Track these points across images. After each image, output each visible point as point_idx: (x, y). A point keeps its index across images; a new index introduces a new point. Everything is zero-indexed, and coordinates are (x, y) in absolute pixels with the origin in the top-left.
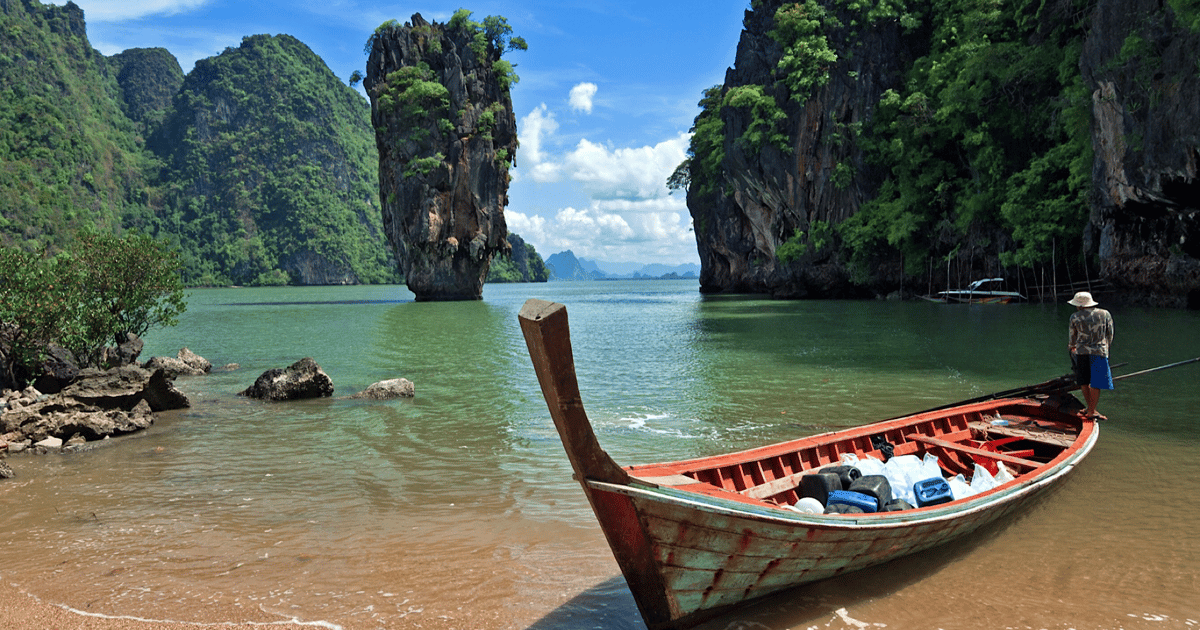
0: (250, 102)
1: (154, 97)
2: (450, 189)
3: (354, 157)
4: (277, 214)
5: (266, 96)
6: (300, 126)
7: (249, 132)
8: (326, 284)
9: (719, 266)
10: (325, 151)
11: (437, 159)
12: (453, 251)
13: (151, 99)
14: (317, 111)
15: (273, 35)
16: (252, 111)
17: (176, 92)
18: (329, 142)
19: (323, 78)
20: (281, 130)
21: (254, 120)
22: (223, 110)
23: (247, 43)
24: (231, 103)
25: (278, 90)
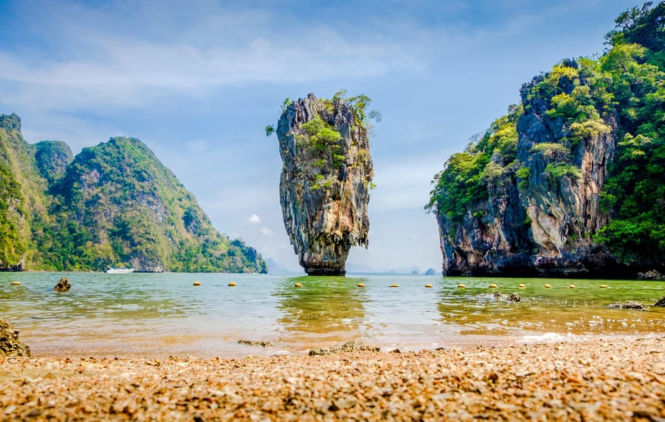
0: (111, 172)
1: (55, 166)
2: (339, 199)
3: (166, 203)
4: (121, 231)
5: (121, 169)
6: (138, 185)
7: (109, 187)
8: (147, 272)
9: (459, 259)
10: (151, 199)
11: (332, 179)
12: (339, 239)
13: (53, 168)
14: (148, 178)
15: (127, 137)
16: (112, 176)
17: (68, 164)
18: (154, 194)
19: (153, 161)
20: (128, 187)
21: (113, 181)
22: (96, 175)
23: (112, 141)
24: (101, 172)
25: (127, 166)
